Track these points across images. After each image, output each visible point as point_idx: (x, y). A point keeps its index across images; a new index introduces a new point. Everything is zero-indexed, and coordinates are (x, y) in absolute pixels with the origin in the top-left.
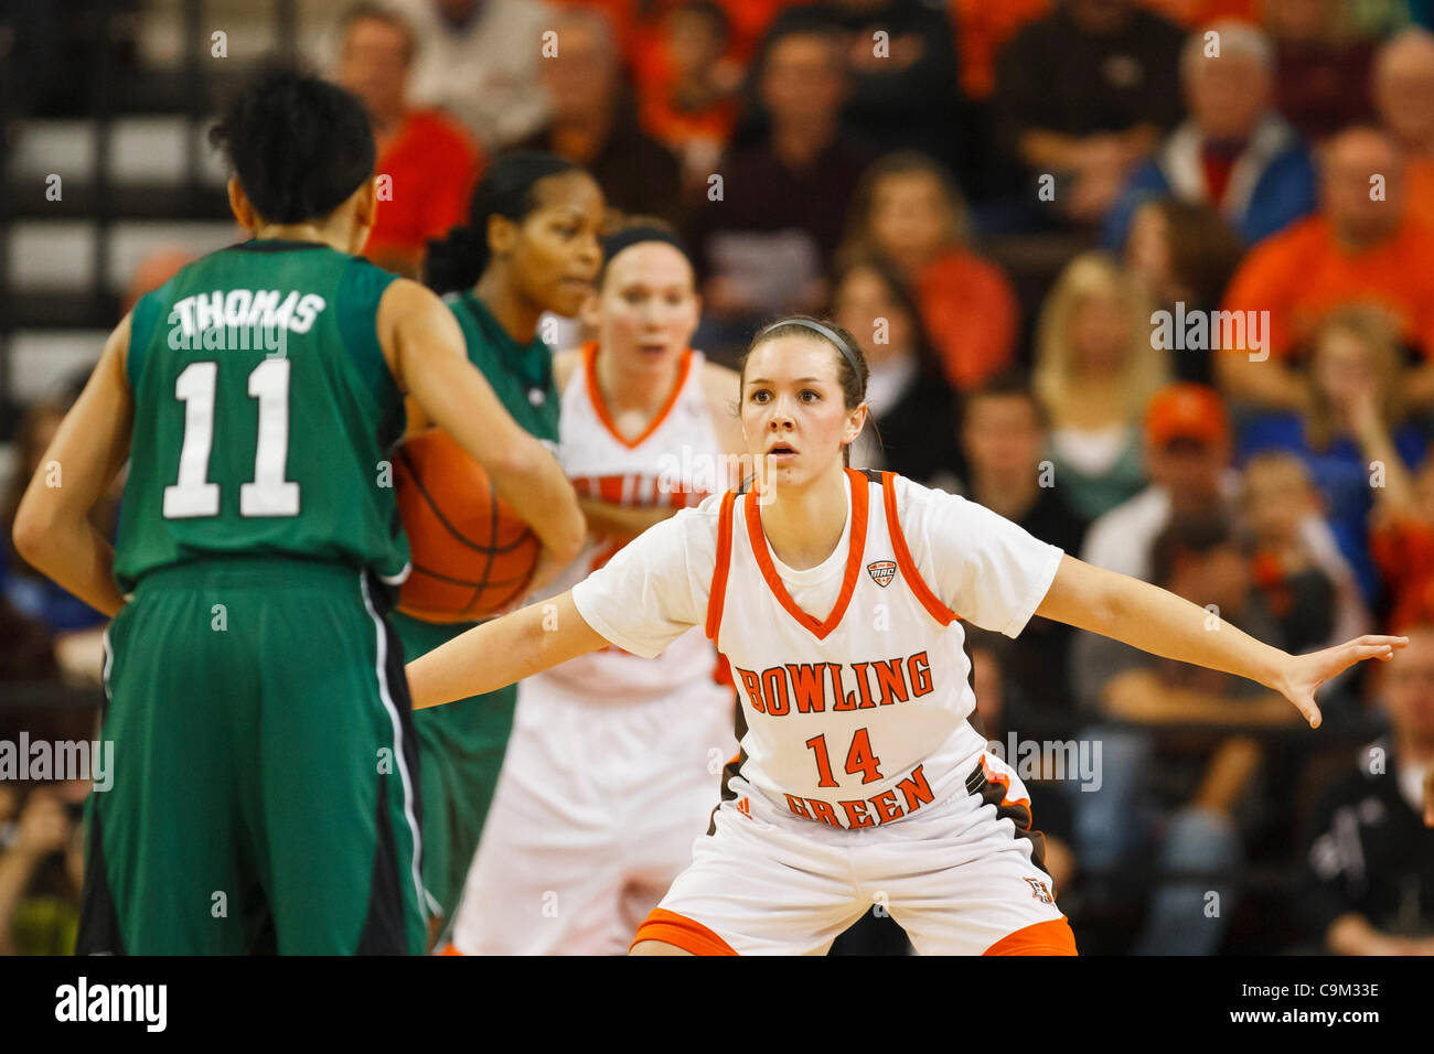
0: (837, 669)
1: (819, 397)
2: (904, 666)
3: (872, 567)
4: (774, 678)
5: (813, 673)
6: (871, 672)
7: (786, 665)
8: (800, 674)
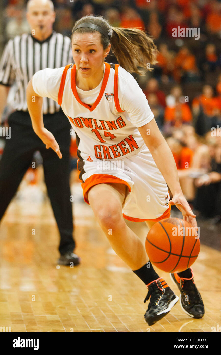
0: (95, 120)
1: (95, 51)
2: (115, 122)
3: (107, 94)
5: (88, 121)
6: (105, 123)
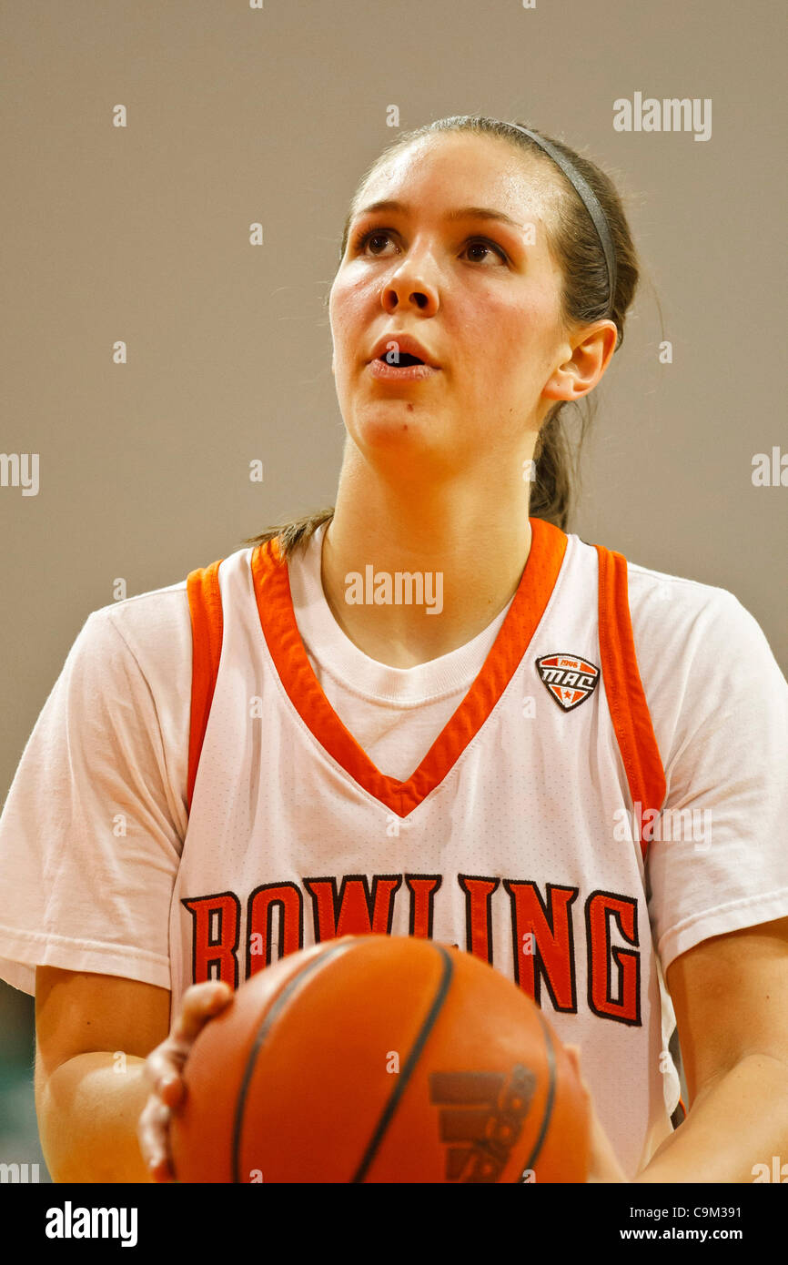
0: (425, 889)
4: (276, 909)
5: (371, 900)
6: (501, 904)
7: (307, 882)
8: (338, 901)
